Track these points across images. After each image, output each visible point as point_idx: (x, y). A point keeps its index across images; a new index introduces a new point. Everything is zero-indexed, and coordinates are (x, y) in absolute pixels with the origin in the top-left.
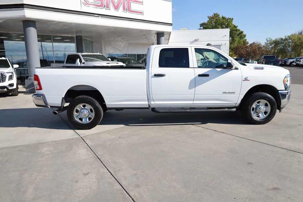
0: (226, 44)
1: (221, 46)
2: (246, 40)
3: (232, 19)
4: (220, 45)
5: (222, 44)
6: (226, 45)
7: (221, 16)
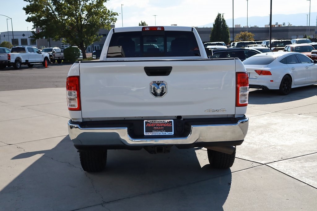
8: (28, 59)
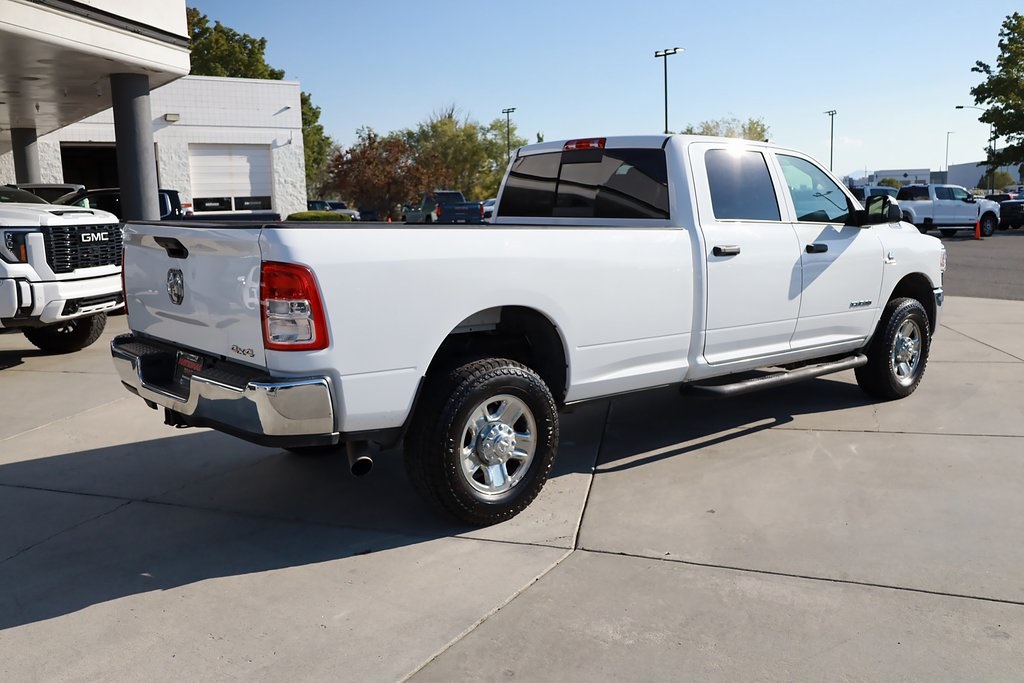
0: (290, 142)
1: (275, 150)
2: (320, 129)
3: (263, 42)
4: (267, 147)
5: (275, 141)
6: (292, 146)
7: (211, 25)
8: (931, 217)
